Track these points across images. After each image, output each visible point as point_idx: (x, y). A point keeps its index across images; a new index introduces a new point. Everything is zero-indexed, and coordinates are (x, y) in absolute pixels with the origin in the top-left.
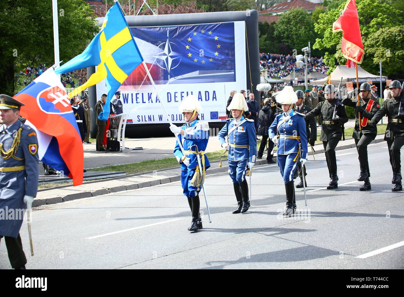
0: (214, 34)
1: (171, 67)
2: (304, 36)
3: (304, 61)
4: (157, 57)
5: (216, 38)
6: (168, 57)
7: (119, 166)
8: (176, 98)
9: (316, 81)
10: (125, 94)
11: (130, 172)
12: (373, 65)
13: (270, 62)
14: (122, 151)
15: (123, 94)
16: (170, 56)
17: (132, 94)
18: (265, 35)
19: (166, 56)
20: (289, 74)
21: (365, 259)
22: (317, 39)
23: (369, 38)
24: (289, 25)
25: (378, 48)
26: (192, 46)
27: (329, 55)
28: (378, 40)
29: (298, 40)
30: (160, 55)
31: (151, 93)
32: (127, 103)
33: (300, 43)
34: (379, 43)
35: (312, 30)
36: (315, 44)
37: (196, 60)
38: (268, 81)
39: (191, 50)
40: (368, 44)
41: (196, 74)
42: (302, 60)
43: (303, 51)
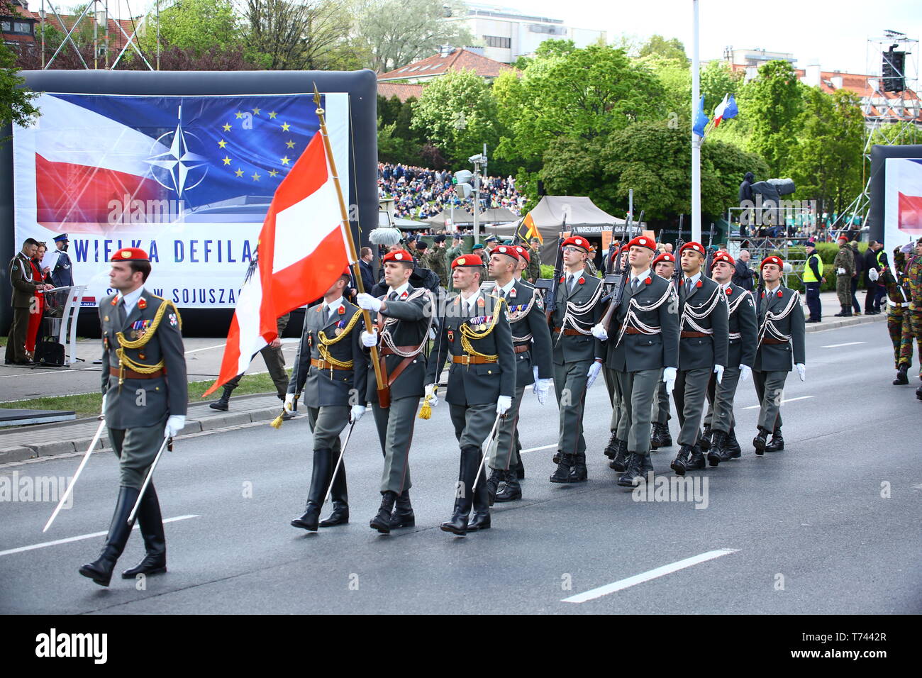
0: (282, 117)
1: (186, 185)
2: (475, 131)
3: (472, 184)
4: (154, 163)
5: (286, 127)
6: (178, 163)
7: (61, 398)
8: (194, 253)
9: (498, 227)
10: (81, 241)
11: (85, 411)
12: (616, 199)
13: (403, 183)
14: (68, 366)
15: (76, 241)
16: (182, 162)
17: (96, 242)
18: (392, 124)
19: (175, 162)
20: (441, 210)
21: (581, 604)
22: (503, 137)
23: (609, 142)
24: (442, 107)
25: (627, 163)
26: (230, 141)
27: (527, 174)
28: (628, 145)
29: (463, 139)
30: (161, 159)
31: (139, 242)
32: (85, 260)
33: (467, 144)
34: (629, 153)
35: (491, 118)
36: (497, 148)
37: (240, 173)
38: (396, 224)
39: (230, 149)
40: (606, 154)
41: (239, 202)
42: (469, 182)
43: (471, 162)
